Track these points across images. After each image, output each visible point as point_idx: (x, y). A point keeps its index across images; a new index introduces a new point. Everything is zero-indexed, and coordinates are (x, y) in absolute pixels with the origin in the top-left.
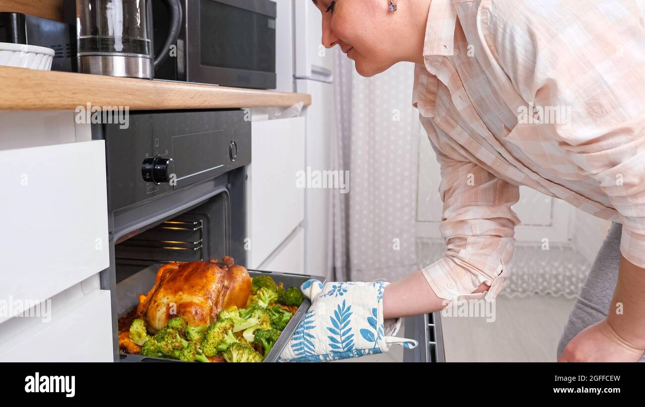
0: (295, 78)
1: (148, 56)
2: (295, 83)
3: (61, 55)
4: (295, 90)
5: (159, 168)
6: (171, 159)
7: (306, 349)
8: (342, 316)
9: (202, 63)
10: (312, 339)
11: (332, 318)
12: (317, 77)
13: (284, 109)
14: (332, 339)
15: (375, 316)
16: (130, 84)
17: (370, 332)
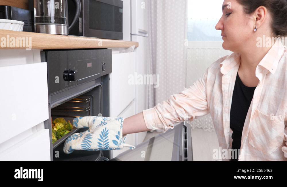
0: (131, 35)
1: (66, 25)
2: (131, 37)
3: (27, 24)
4: (131, 40)
5: (71, 75)
6: (76, 71)
7: (87, 147)
8: (105, 134)
9: (90, 28)
10: (90, 143)
11: (100, 135)
12: (141, 34)
13: (126, 48)
14: (99, 143)
15: (119, 135)
16: (58, 37)
17: (116, 141)
